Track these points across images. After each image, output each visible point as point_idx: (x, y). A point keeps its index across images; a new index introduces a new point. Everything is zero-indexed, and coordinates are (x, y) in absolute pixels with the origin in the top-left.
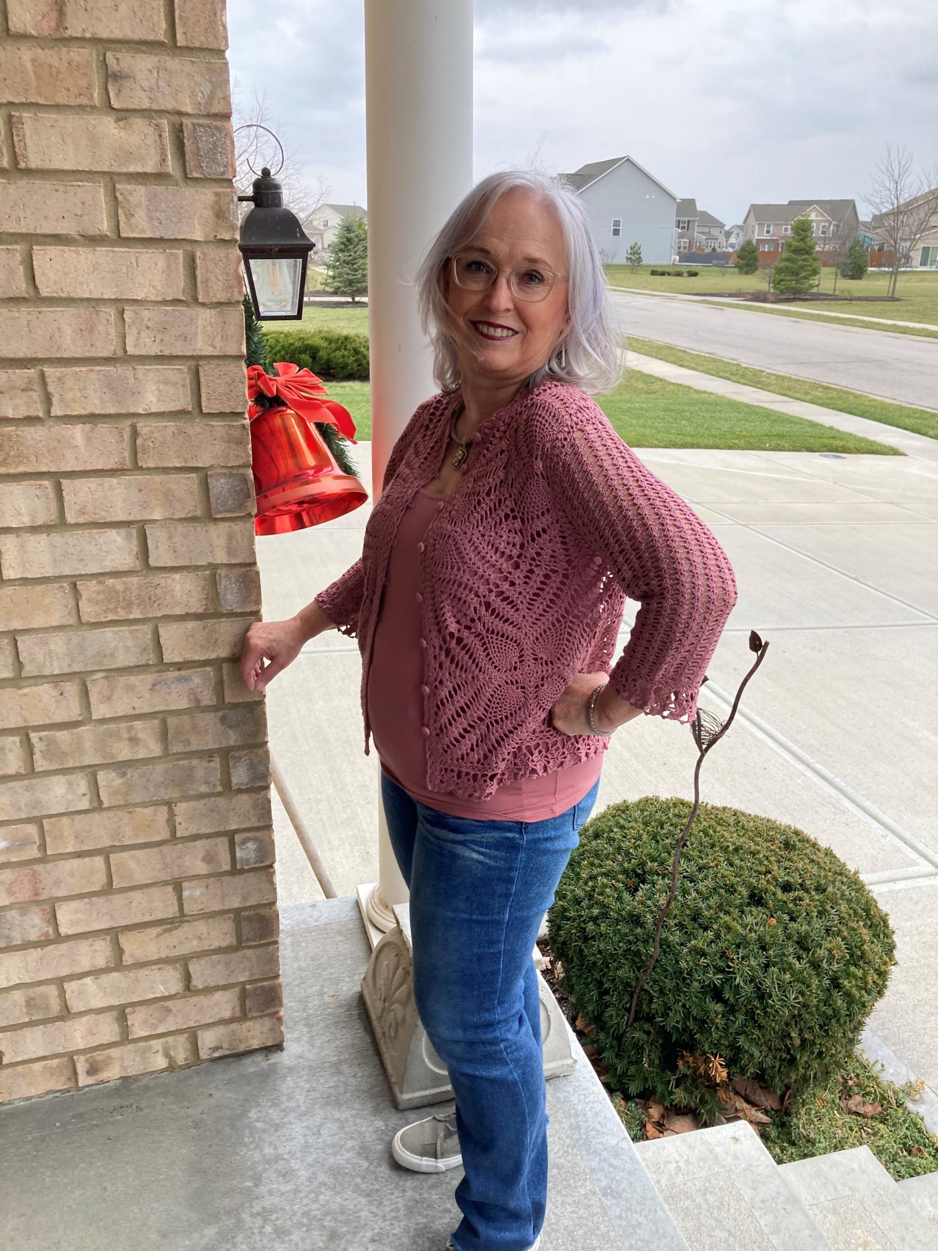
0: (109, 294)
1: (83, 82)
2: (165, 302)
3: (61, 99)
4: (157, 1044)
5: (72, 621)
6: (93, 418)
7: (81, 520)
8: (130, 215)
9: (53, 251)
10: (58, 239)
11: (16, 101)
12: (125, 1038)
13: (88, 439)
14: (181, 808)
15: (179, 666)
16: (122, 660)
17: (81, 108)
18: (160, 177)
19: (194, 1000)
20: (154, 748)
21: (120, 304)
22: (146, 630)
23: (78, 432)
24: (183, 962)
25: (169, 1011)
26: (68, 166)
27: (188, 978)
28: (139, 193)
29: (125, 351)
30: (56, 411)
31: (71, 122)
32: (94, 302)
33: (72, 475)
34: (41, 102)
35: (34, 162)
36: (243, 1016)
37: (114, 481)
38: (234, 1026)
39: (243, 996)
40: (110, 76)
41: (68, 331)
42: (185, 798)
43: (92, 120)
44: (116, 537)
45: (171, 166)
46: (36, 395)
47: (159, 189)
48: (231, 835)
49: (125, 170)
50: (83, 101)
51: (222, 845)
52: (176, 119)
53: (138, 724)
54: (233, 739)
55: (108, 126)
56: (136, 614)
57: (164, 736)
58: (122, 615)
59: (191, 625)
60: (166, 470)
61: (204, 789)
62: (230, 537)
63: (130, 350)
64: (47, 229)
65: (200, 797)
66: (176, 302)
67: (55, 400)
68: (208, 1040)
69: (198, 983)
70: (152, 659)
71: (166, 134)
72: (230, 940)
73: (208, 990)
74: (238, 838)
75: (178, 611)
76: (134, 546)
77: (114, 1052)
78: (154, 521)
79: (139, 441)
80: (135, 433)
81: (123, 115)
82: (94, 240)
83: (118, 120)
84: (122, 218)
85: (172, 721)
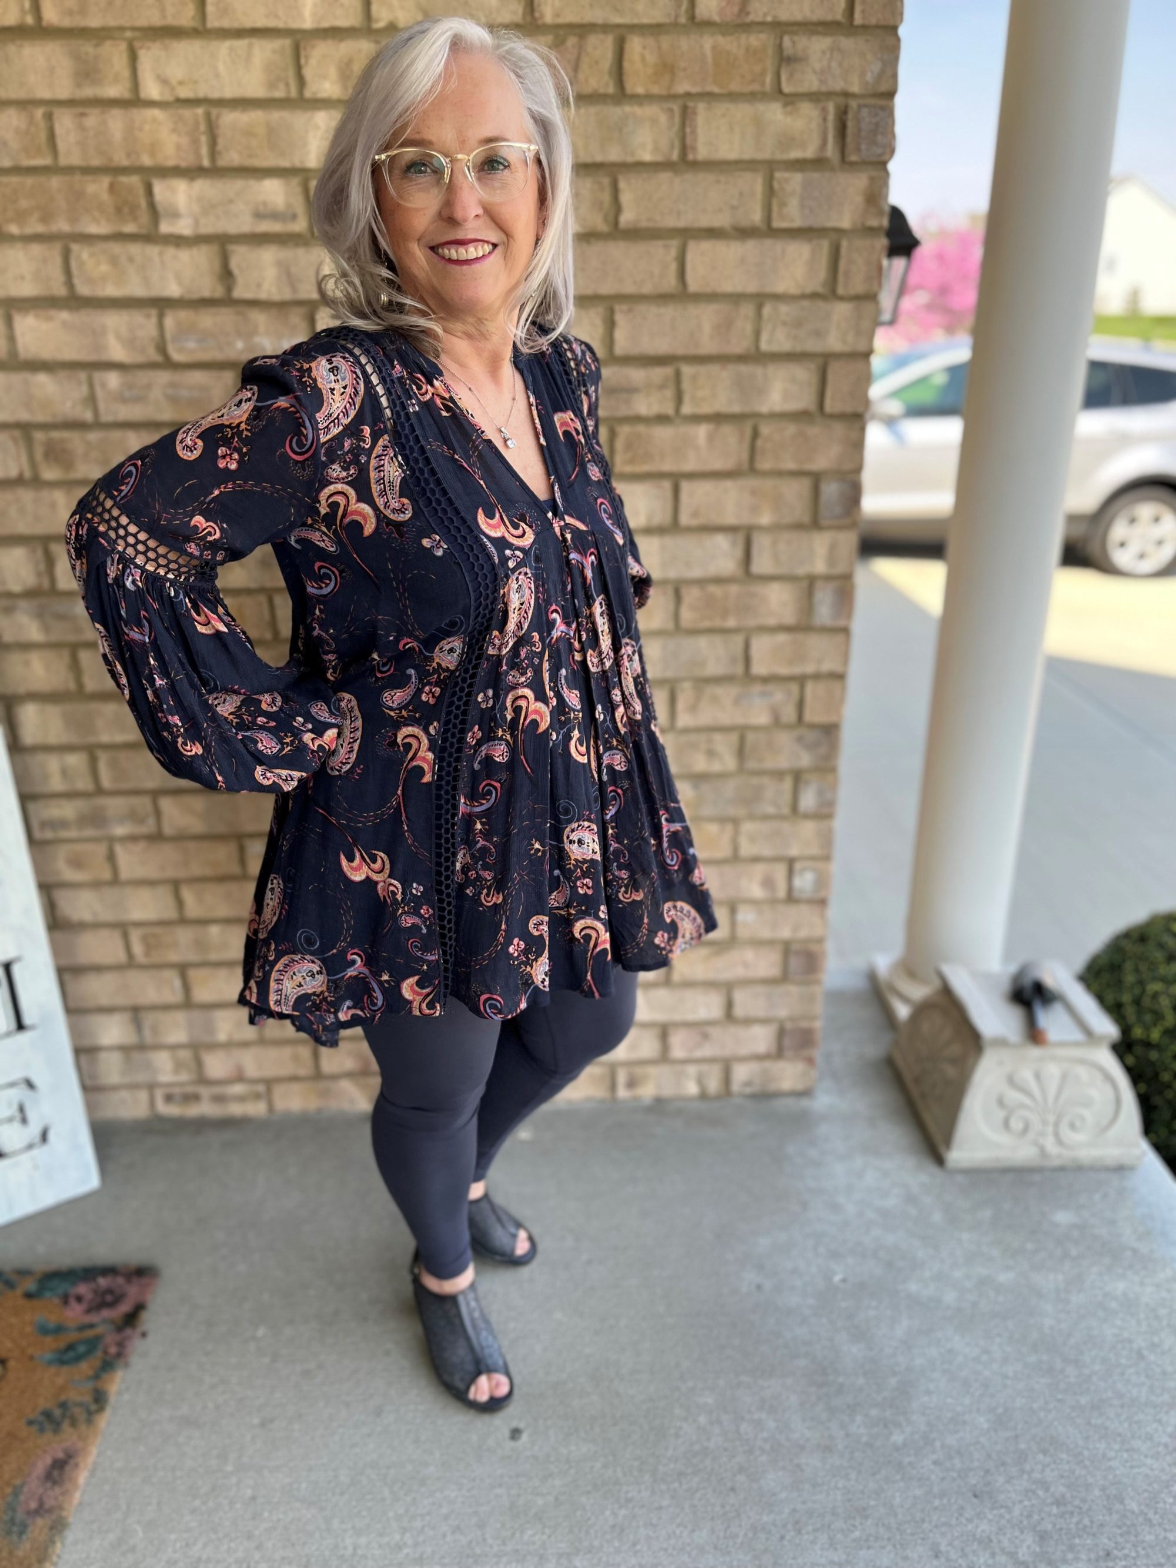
0: (752, 288)
1: (757, 69)
2: (803, 297)
3: (735, 86)
4: (692, 1070)
5: (670, 626)
6: (718, 418)
7: (694, 522)
8: (783, 204)
9: (706, 245)
10: (712, 233)
11: (694, 90)
12: (664, 1057)
13: (711, 439)
14: (747, 827)
15: (766, 680)
16: (713, 668)
17: (752, 97)
18: (818, 163)
19: (733, 1030)
20: (729, 762)
21: (760, 299)
22: (739, 640)
23: (702, 431)
24: (728, 989)
25: (705, 1036)
26: (733, 156)
27: (729, 1005)
28: (795, 181)
29: (757, 347)
30: (687, 409)
31: (742, 111)
32: (736, 298)
33: (692, 476)
34: (716, 90)
35: (702, 152)
36: (779, 1053)
37: (729, 484)
38: (768, 1064)
39: (781, 1034)
40: (784, 60)
41: (707, 328)
42: (752, 817)
43: (761, 107)
44: (722, 542)
45: (831, 151)
46: (669, 393)
47: (815, 175)
48: (791, 862)
49: (785, 157)
50: (755, 87)
51: (780, 872)
52: (841, 100)
53: (718, 737)
54: (805, 760)
55: (774, 113)
56: (731, 623)
57: (741, 752)
58: (718, 623)
59: (782, 638)
60: (780, 474)
61: (771, 810)
62: (833, 548)
63: (764, 346)
64: (704, 222)
65: (766, 818)
66: (814, 296)
67: (686, 398)
68: (741, 1073)
69: (739, 1011)
70: (739, 670)
71: (831, 117)
72: (774, 971)
73: (748, 1022)
74: (798, 866)
75: (772, 621)
76: (739, 552)
77: (652, 1071)
78: (760, 528)
79: (759, 443)
80: (756, 434)
81: (790, 100)
82: (744, 233)
83: (786, 105)
84: (775, 208)
85: (750, 737)
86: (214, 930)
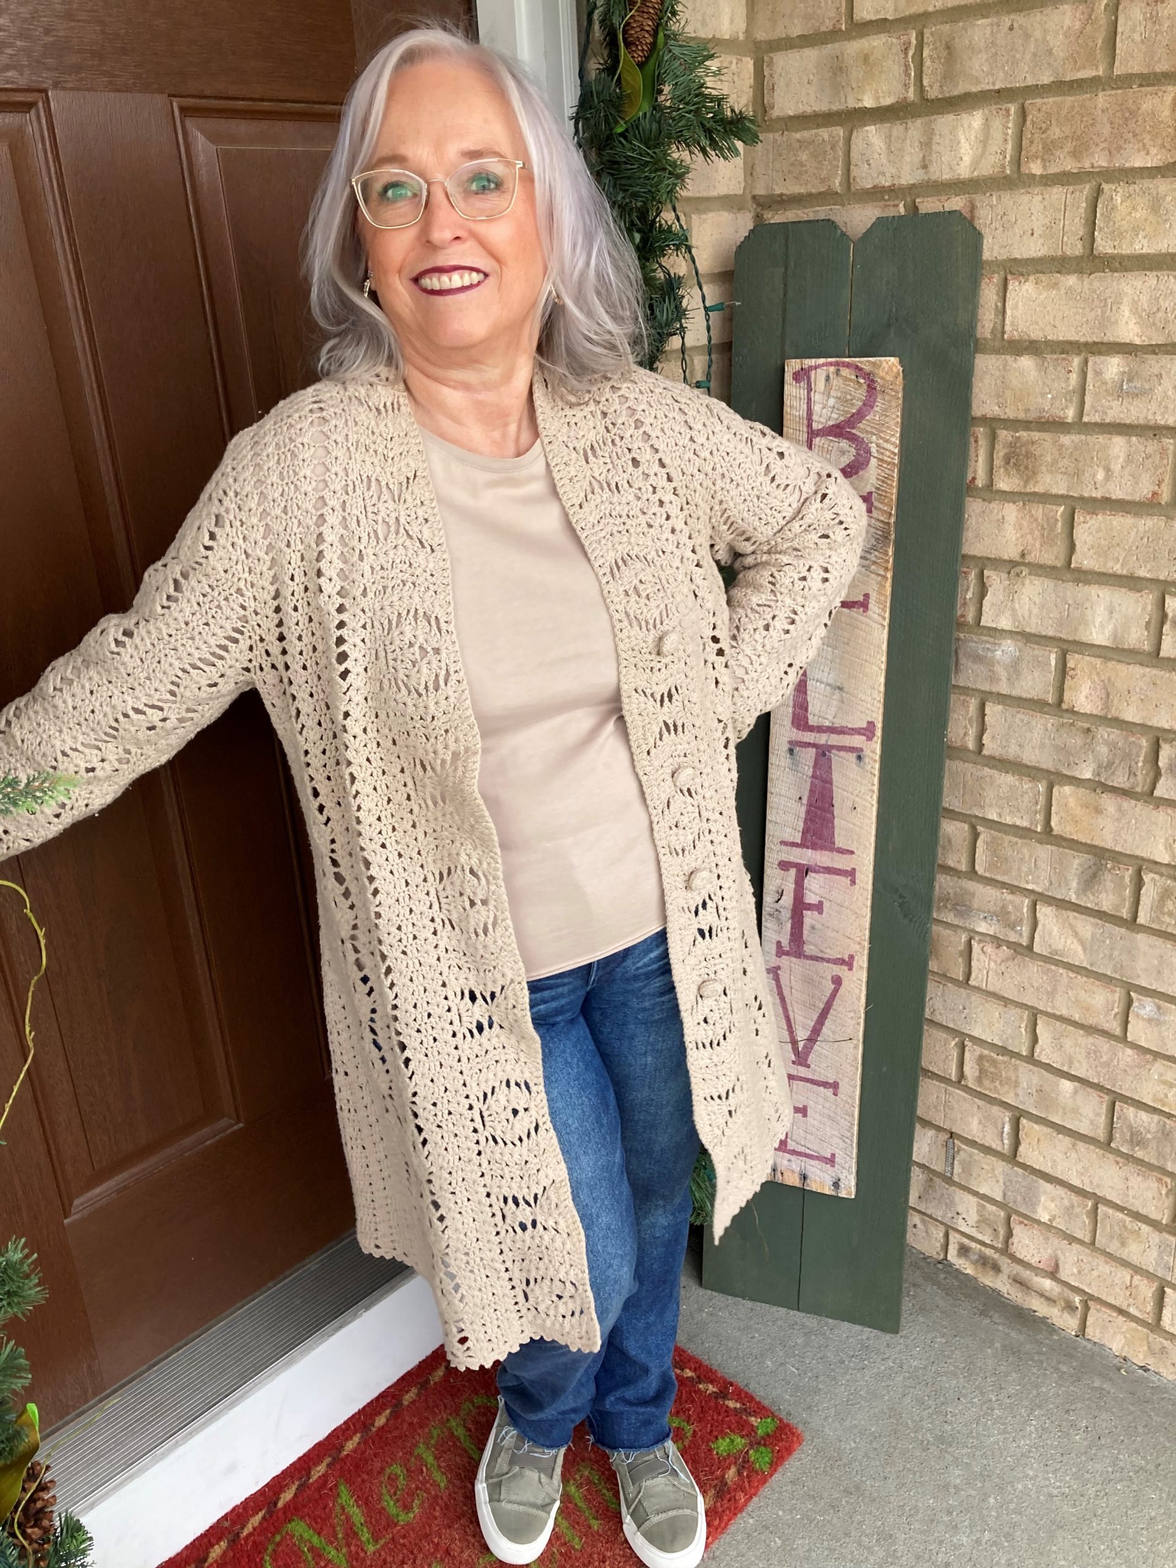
86: (1067, 1086)
